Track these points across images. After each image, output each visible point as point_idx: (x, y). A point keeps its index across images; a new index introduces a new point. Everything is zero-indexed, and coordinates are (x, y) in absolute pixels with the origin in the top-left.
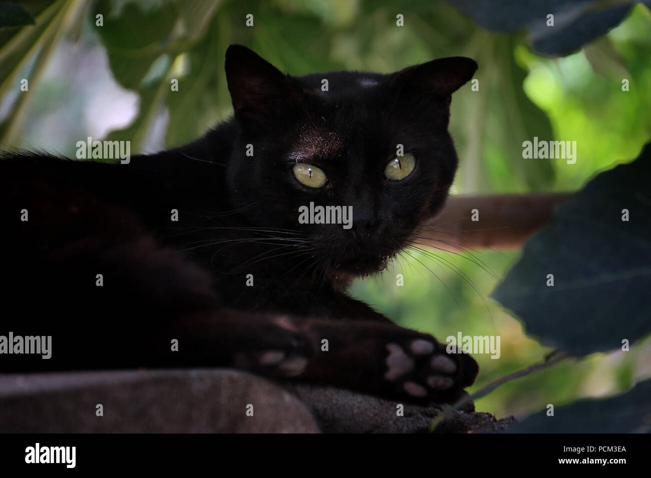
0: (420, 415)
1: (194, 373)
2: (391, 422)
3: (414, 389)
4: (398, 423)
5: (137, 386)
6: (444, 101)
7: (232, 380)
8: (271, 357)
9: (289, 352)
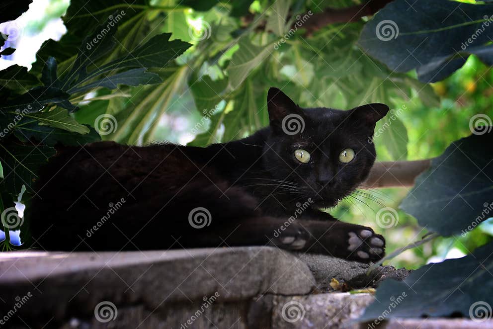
0: (359, 267)
1: (250, 248)
2: (345, 272)
3: (363, 255)
4: (349, 272)
5: (222, 255)
6: (372, 126)
7: (269, 251)
8: (288, 240)
9: (297, 237)
